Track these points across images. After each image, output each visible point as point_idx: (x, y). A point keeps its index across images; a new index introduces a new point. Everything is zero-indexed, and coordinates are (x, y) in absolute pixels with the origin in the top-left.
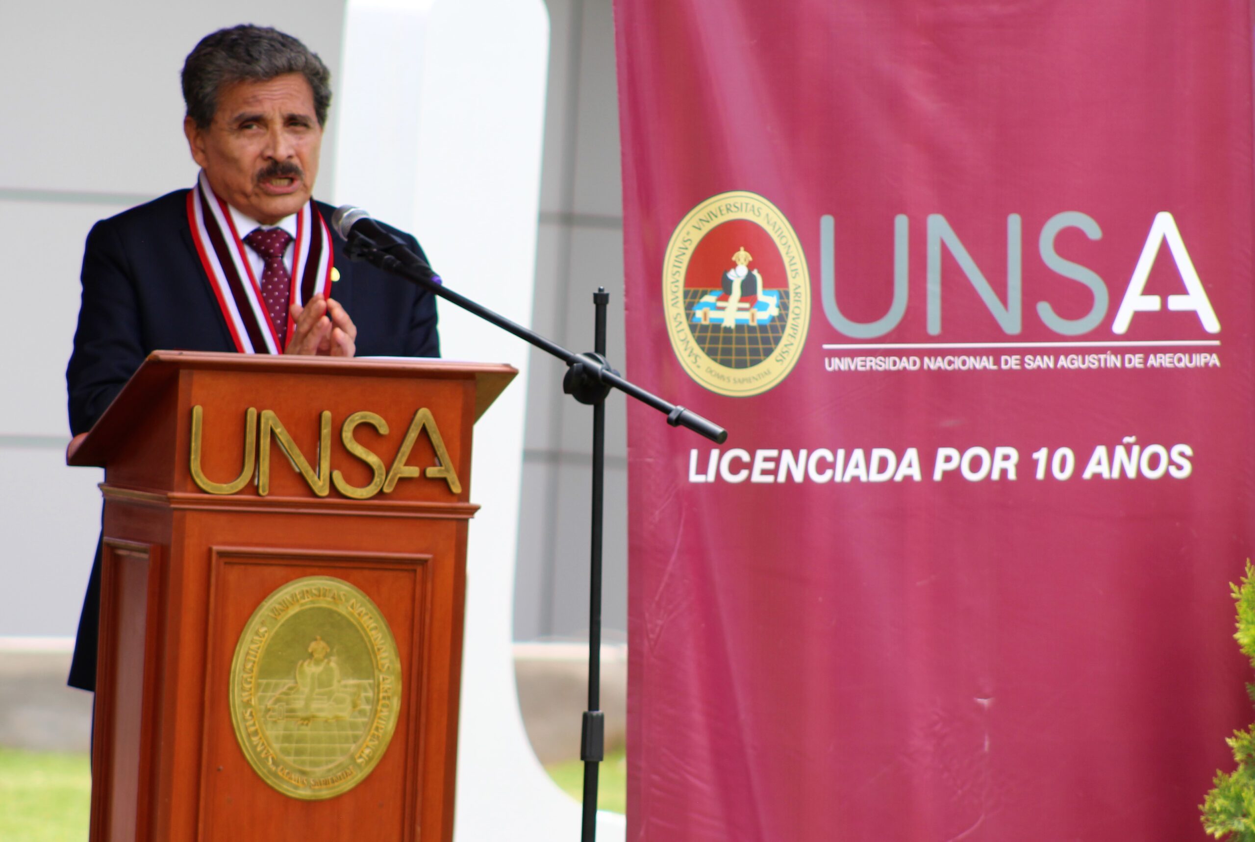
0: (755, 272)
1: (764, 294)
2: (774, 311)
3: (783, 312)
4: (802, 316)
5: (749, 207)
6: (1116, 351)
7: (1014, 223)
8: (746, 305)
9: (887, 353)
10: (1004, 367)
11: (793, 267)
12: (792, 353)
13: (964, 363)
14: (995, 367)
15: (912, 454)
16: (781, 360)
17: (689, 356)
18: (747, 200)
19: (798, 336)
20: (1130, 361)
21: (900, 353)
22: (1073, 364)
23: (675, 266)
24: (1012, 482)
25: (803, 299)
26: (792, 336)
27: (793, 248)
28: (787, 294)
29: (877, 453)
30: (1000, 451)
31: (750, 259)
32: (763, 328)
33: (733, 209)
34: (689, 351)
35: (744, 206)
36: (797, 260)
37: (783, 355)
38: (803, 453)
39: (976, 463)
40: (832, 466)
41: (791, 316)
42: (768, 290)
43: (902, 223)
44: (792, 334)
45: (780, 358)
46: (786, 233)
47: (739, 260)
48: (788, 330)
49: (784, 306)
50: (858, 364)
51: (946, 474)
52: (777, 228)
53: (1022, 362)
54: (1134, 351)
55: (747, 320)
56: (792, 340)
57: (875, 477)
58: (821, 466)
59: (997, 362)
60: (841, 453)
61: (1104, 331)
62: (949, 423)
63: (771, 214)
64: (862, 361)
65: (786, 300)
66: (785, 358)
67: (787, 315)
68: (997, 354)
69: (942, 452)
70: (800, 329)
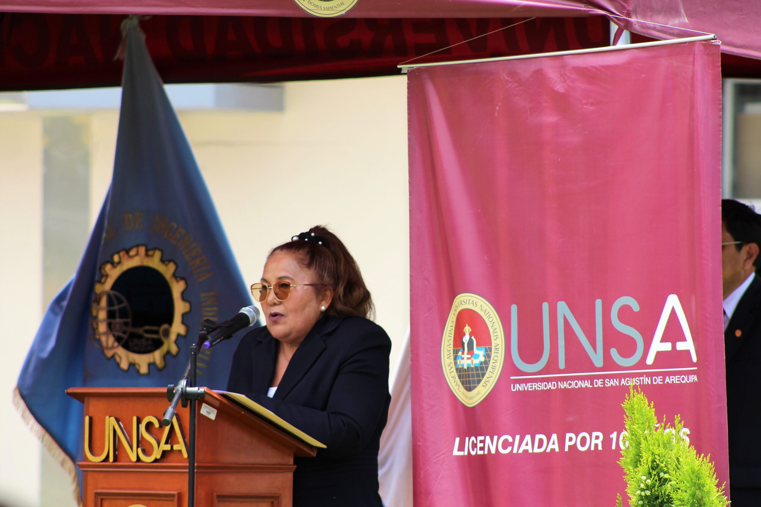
0: (473, 338)
1: (477, 350)
2: (482, 359)
3: (487, 359)
4: (499, 361)
5: (471, 301)
6: (648, 375)
7: (599, 303)
8: (469, 356)
9: (542, 380)
10: (595, 386)
11: (495, 334)
12: (491, 382)
13: (576, 384)
14: (591, 386)
15: (554, 437)
16: (485, 386)
17: (456, 386)
18: (470, 298)
19: (495, 373)
20: (656, 380)
21: (548, 380)
22: (628, 383)
23: (449, 336)
24: (600, 451)
25: (500, 351)
26: (492, 372)
27: (496, 323)
28: (490, 350)
29: (538, 437)
30: (594, 434)
31: (471, 330)
32: (476, 368)
33: (463, 303)
34: (456, 383)
35: (468, 301)
36: (498, 330)
37: (486, 383)
38: (496, 437)
39: (583, 442)
40: (512, 444)
41: (492, 361)
42: (479, 348)
43: (545, 306)
44: (492, 371)
45: (484, 385)
46: (492, 315)
47: (466, 331)
48: (490, 369)
49: (488, 356)
50: (529, 387)
51: (570, 447)
52: (487, 312)
53: (604, 383)
54: (657, 374)
55: (470, 364)
56: (492, 375)
57: (537, 450)
58: (506, 444)
59: (592, 384)
60: (518, 437)
61: (642, 364)
62: (571, 419)
63: (484, 305)
64: (531, 385)
65: (489, 353)
66: (487, 385)
67: (489, 361)
68: (591, 378)
69: (568, 435)
70: (497, 369)
